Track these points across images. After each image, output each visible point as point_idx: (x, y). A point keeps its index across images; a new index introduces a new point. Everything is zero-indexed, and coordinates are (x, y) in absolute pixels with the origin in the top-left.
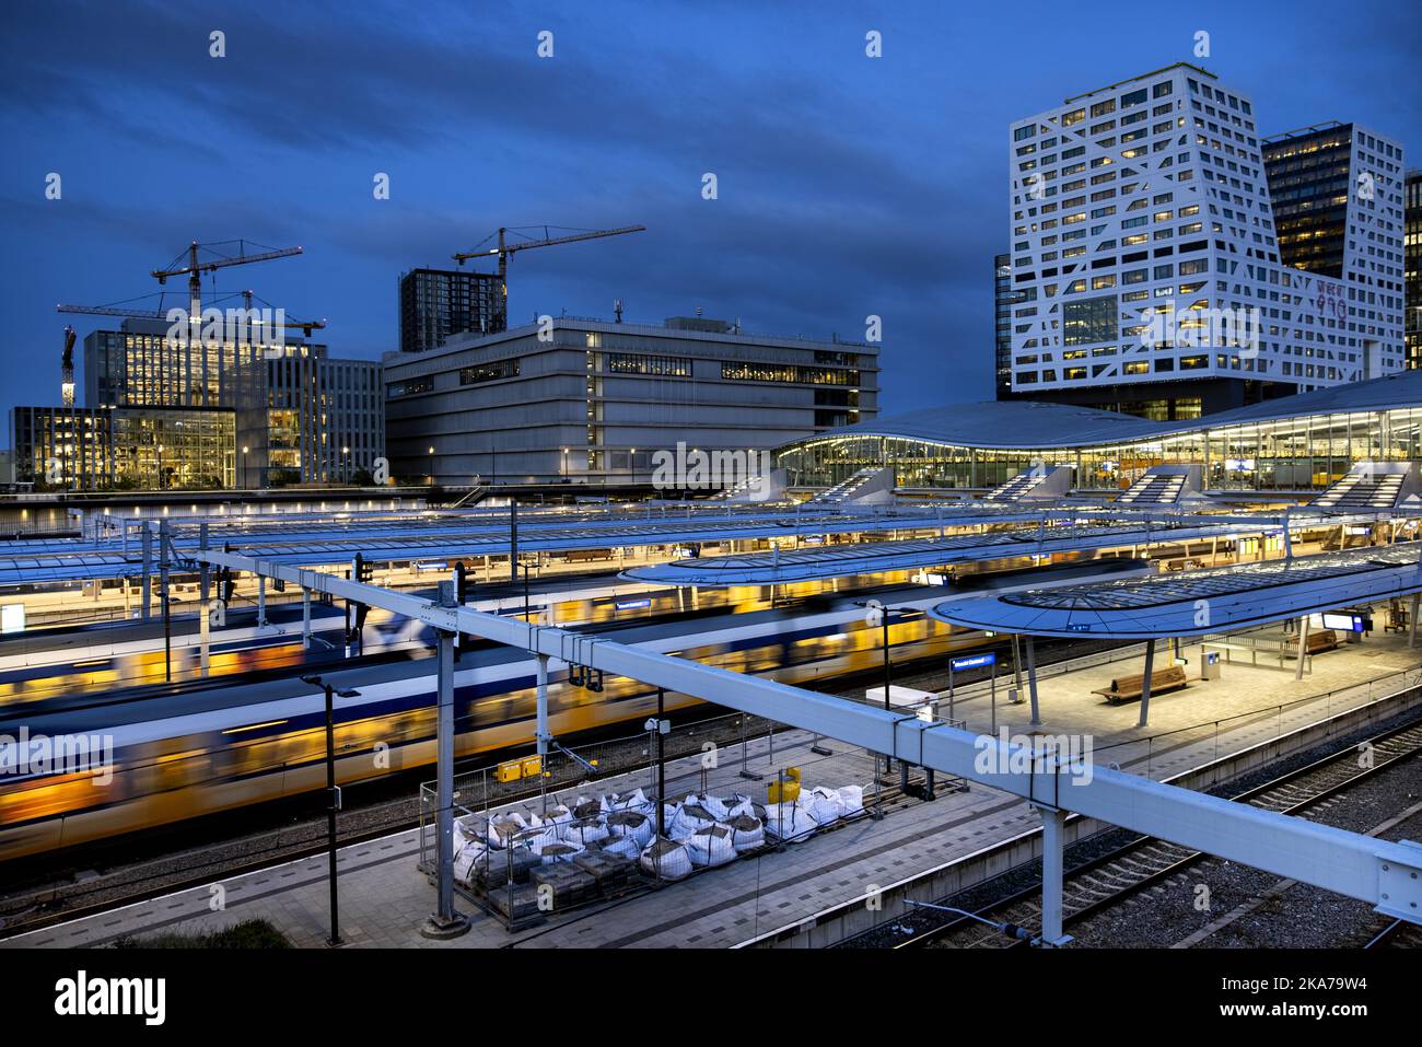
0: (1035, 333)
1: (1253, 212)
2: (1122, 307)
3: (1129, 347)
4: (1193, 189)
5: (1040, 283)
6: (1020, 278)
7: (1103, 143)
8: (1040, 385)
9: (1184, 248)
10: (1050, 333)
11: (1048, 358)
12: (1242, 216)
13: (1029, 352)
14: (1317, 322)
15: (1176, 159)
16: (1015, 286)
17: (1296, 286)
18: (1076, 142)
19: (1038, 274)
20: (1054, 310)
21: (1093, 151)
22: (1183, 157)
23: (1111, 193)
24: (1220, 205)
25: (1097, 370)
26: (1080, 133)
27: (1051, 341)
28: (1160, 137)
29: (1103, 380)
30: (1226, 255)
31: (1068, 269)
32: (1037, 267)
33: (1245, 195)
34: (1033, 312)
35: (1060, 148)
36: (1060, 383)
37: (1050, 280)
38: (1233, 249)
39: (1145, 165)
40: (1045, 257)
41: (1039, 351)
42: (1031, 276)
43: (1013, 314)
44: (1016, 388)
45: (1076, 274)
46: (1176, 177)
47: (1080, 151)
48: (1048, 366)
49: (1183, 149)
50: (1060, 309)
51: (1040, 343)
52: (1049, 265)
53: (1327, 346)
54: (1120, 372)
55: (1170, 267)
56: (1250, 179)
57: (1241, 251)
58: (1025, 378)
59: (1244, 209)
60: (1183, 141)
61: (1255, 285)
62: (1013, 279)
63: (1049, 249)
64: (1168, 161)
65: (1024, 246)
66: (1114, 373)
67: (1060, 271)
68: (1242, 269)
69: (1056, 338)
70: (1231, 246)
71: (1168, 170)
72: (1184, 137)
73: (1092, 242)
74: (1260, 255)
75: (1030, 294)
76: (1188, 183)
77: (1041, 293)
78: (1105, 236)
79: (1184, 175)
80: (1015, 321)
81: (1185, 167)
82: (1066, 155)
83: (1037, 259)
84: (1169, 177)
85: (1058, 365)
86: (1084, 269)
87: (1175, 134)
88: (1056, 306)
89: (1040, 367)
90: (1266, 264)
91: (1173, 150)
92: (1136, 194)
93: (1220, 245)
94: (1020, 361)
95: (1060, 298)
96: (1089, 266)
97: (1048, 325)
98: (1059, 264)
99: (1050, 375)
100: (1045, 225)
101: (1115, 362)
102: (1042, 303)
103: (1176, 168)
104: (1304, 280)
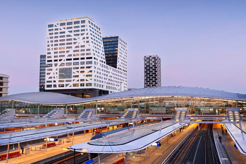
0: (51, 75)
1: (101, 52)
2: (73, 71)
3: (74, 80)
4: (89, 45)
5: (53, 63)
6: (48, 61)
7: (70, 32)
8: (53, 88)
9: (87, 58)
10: (55, 75)
11: (55, 81)
12: (99, 53)
13: (50, 80)
14: (112, 77)
15: (86, 38)
16: (47, 63)
18: (63, 30)
19: (53, 61)
20: (57, 70)
21: (67, 33)
23: (71, 43)
24: (95, 49)
25: (67, 85)
26: (64, 28)
27: (56, 77)
28: (82, 32)
29: (68, 88)
30: (96, 61)
31: (60, 60)
32: (53, 59)
33: (99, 48)
34: (51, 70)
35: (59, 31)
36: (58, 88)
37: (56, 62)
39: (79, 38)
40: (55, 57)
41: (53, 80)
42: (51, 61)
43: (46, 70)
44: (46, 88)
45: (62, 62)
46: (86, 42)
47: (64, 32)
48: (55, 83)
49: (87, 36)
50: (58, 69)
51: (53, 78)
52: (56, 59)
53: (114, 83)
55: (84, 62)
56: (100, 45)
57: (99, 60)
58: (48, 86)
59: (99, 51)
60: (87, 34)
61: (101, 68)
62: (46, 61)
63: (56, 55)
64: (84, 38)
65: (49, 53)
66: (71, 86)
67: (58, 60)
68: (99, 64)
70: (97, 59)
71: (84, 40)
73: (66, 54)
74: (102, 61)
75: (51, 65)
76: (88, 44)
77: (53, 65)
78: (69, 53)
80: (47, 72)
81: (88, 40)
82: (61, 33)
83: (53, 57)
84: (84, 42)
85: (57, 83)
86: (64, 60)
87: (86, 32)
89: (53, 84)
90: (103, 64)
91: (85, 36)
92: (77, 44)
93: (95, 58)
94: (48, 82)
95: (58, 67)
96: (65, 60)
97: (55, 73)
98: (58, 58)
99: (55, 86)
100: (55, 49)
101: (71, 83)
102: (54, 68)
103: (86, 40)
104: (110, 68)
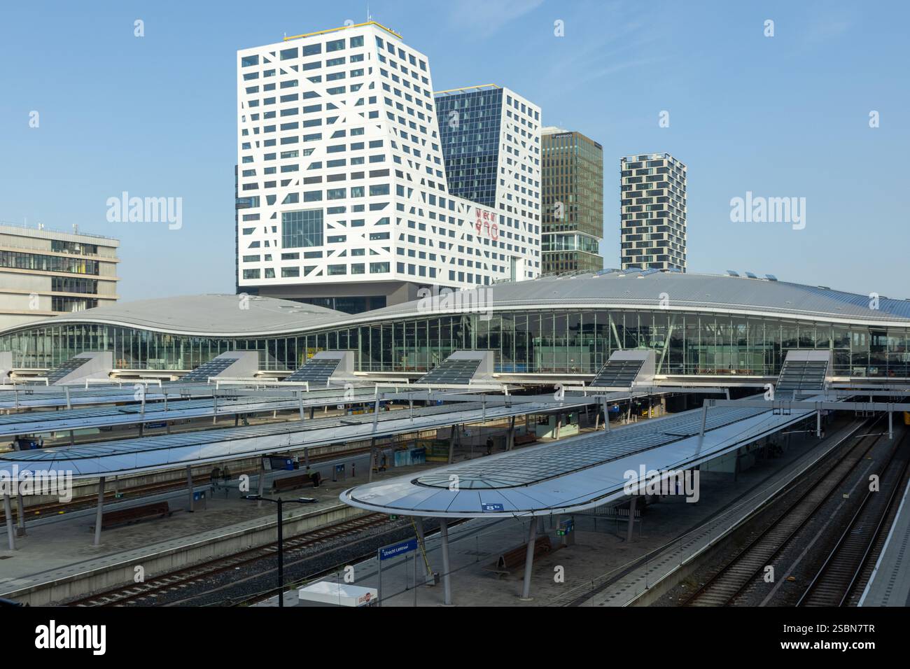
0: (258, 236)
1: (426, 150)
2: (328, 219)
3: (332, 252)
4: (379, 127)
5: (262, 193)
6: (246, 187)
7: (312, 79)
8: (262, 281)
9: (374, 174)
10: (271, 237)
11: (268, 257)
12: (417, 153)
13: (254, 252)
14: (475, 239)
15: (366, 101)
16: (242, 193)
17: (459, 211)
18: (291, 75)
19: (261, 185)
20: (274, 216)
21: (306, 86)
22: (373, 100)
23: (318, 122)
24: (400, 142)
25: (308, 270)
26: (296, 68)
27: (272, 243)
28: (356, 80)
29: (312, 279)
30: (403, 182)
31: (285, 183)
32: (261, 178)
33: (420, 136)
34: (256, 217)
35: (278, 79)
36: (279, 280)
37: (271, 191)
38: (409, 178)
39: (344, 102)
40: (267, 171)
41: (261, 251)
42: (255, 186)
43: (241, 218)
44: (243, 282)
45: (291, 188)
46: (367, 115)
47: (294, 83)
48: (269, 265)
49: (372, 93)
50: (279, 216)
51: (262, 244)
52: (270, 178)
53: (483, 259)
54: (325, 272)
55: (362, 188)
56: (425, 123)
57: (416, 180)
58: (250, 274)
59: (419, 146)
60: (372, 86)
61: (427, 208)
62: (241, 187)
63: (270, 164)
64: (360, 102)
65: (249, 159)
66: (321, 274)
67: (279, 184)
68: (416, 194)
69: (276, 241)
70: (408, 175)
71: (360, 109)
72: (373, 83)
73: (303, 162)
74: (431, 184)
75: (255, 202)
76: (375, 122)
77: (263, 201)
78: (314, 158)
79: (374, 115)
80: (243, 225)
81: (373, 108)
82: (284, 85)
83: (260, 172)
84: (362, 114)
85: (277, 264)
86: (298, 184)
87: (365, 79)
88: (276, 213)
89: (262, 265)
90: (436, 192)
91: (365, 93)
92: (337, 125)
93: (399, 174)
94: (247, 259)
95: (279, 208)
96: (302, 182)
97: (270, 230)
98: (278, 177)
99: (270, 272)
100: (266, 143)
101: (322, 264)
102: (264, 210)
103: (367, 108)
104: (465, 207)
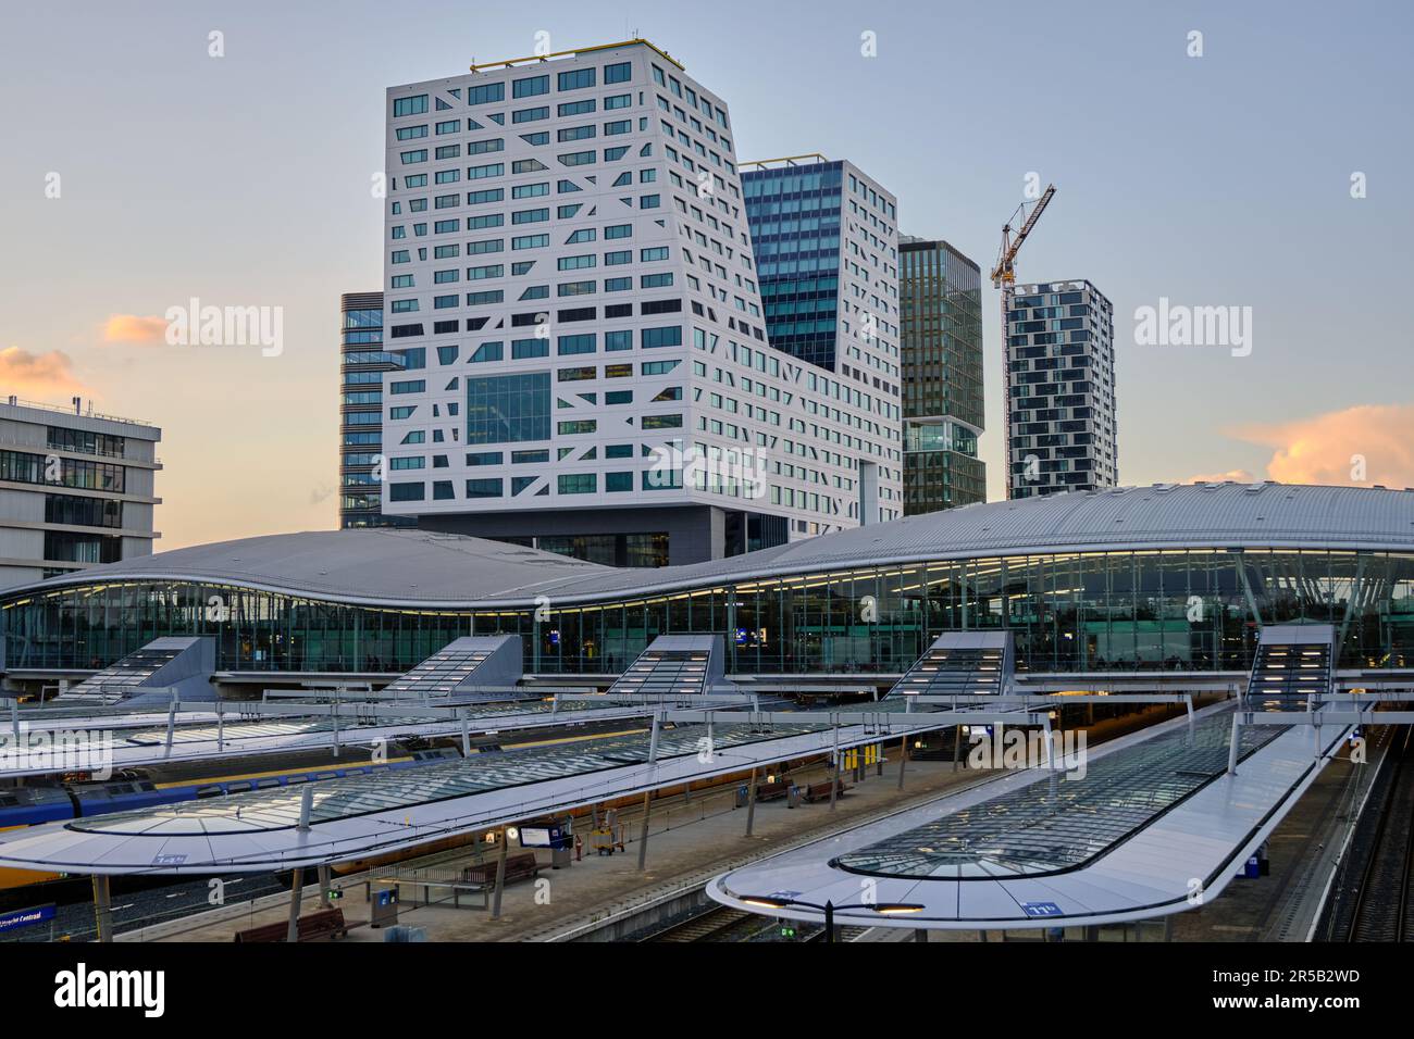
0: (422, 420)
1: (736, 266)
2: (558, 390)
3: (567, 450)
4: (660, 223)
5: (431, 342)
6: (399, 332)
7: (529, 138)
8: (429, 505)
9: (649, 308)
10: (446, 423)
11: (440, 461)
12: (722, 271)
13: (412, 450)
15: (636, 177)
16: (391, 343)
17: (785, 378)
18: (491, 130)
19: (429, 328)
20: (453, 385)
21: (517, 149)
22: (647, 175)
23: (543, 214)
24: (696, 250)
25: (519, 484)
26: (497, 118)
27: (448, 435)
28: (614, 141)
29: (527, 500)
30: (705, 323)
31: (476, 324)
32: (427, 316)
33: (725, 240)
34: (419, 386)
35: (464, 137)
36: (461, 504)
37: (447, 339)
38: (712, 316)
39: (592, 179)
40: (440, 302)
41: (428, 450)
42: (416, 330)
43: (386, 388)
44: (390, 508)
45: (488, 334)
46: (636, 202)
47: (499, 144)
48: (442, 475)
49: (646, 163)
50: (463, 385)
51: (429, 436)
52: (446, 315)
54: (554, 488)
55: (628, 334)
56: (730, 219)
57: (723, 321)
58: (403, 492)
59: (724, 259)
60: (646, 150)
61: (740, 370)
62: (387, 332)
63: (446, 289)
64: (624, 179)
65: (404, 281)
66: (545, 491)
67: (463, 325)
69: (455, 431)
70: (710, 310)
71: (624, 191)
72: (648, 144)
73: (512, 286)
74: (744, 328)
75: (416, 359)
76: (653, 213)
77: (432, 358)
78: (532, 279)
79: (649, 202)
80: (389, 400)
81: (648, 189)
82: (473, 148)
83: (426, 303)
84: (627, 201)
85: (459, 474)
86: (500, 325)
87: (634, 139)
88: (456, 379)
89: (429, 476)
90: (752, 342)
91: (631, 162)
92: (580, 220)
93: (698, 308)
94: (396, 463)
95: (462, 369)
96: (508, 322)
97: (444, 410)
98: (463, 313)
99: (444, 490)
100: (439, 252)
101: (548, 473)
102: (435, 374)
103: (636, 190)
104: (795, 371)
